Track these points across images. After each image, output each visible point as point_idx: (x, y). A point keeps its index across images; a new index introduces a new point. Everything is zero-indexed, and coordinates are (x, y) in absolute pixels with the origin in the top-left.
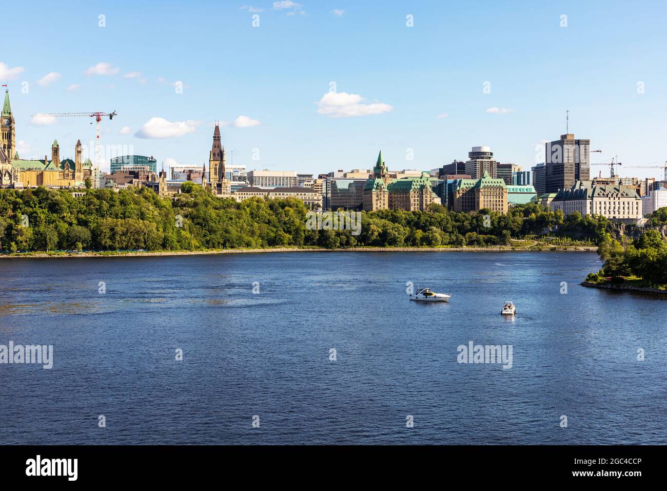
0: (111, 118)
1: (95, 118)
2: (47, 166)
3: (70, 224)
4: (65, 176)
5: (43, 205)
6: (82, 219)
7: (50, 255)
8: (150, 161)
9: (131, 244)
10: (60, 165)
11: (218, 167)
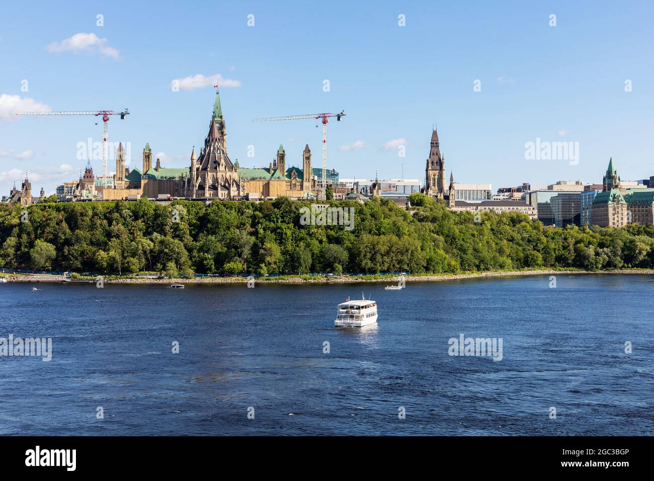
0: (339, 119)
1: (321, 120)
2: (273, 175)
3: (321, 242)
4: (292, 187)
5: (287, 220)
6: (332, 236)
7: (305, 279)
8: (333, 175)
9: (394, 266)
10: (286, 174)
11: (436, 177)
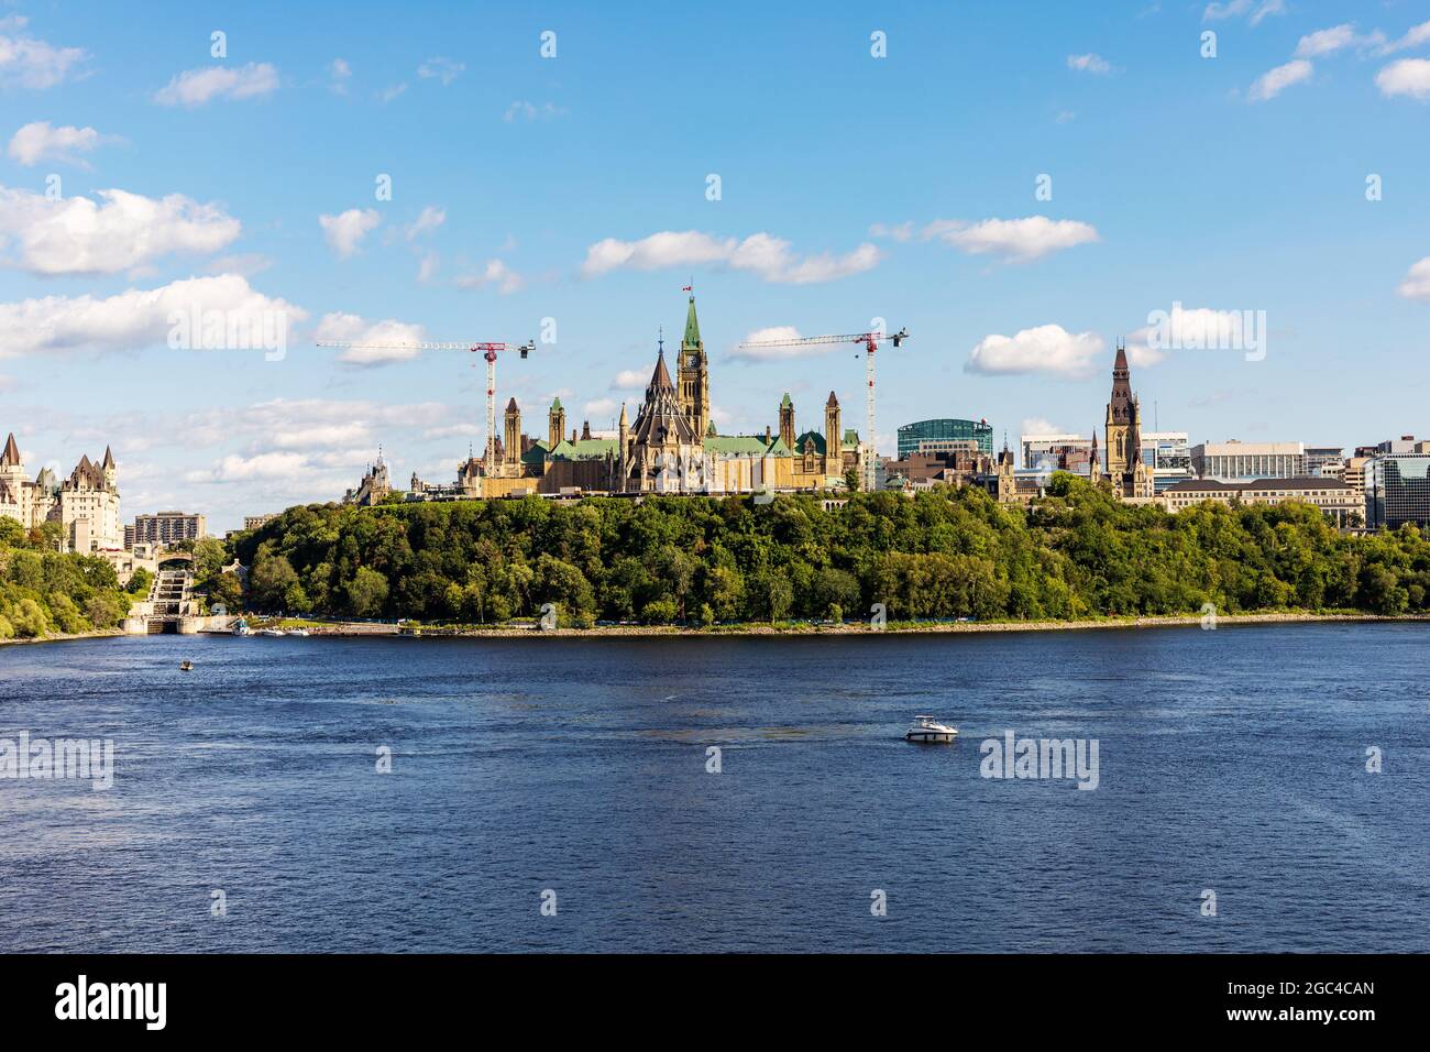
0: (896, 344)
1: (864, 344)
2: (770, 449)
3: (818, 566)
4: (806, 467)
5: (764, 527)
6: (840, 554)
7: (779, 630)
8: (979, 431)
9: (942, 605)
10: (796, 445)
11: (1124, 438)
